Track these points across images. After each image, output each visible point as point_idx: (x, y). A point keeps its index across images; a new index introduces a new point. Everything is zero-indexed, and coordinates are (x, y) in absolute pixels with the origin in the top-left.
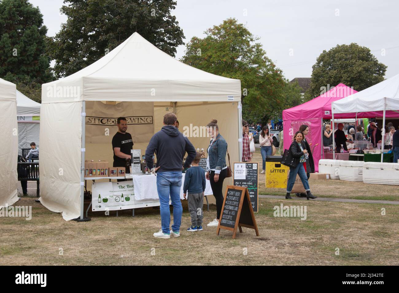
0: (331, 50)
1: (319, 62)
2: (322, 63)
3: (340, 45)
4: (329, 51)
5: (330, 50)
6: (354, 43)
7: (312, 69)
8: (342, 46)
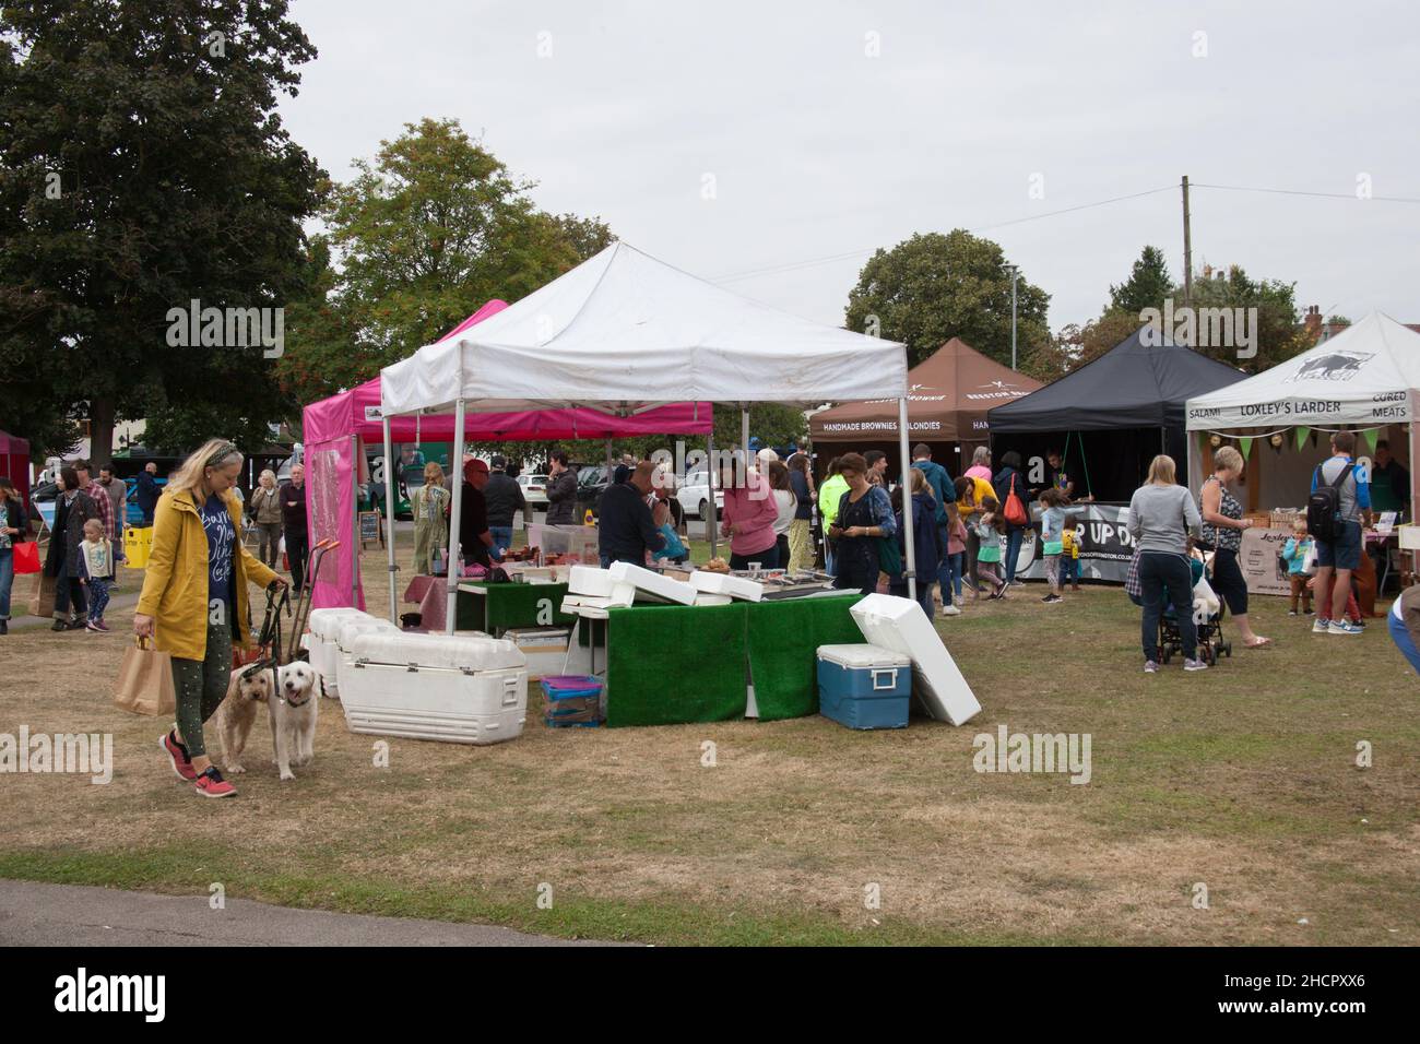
0: (897, 247)
1: (865, 284)
2: (873, 285)
3: (923, 233)
4: (893, 252)
5: (894, 247)
6: (960, 228)
7: (848, 303)
8: (927, 238)
